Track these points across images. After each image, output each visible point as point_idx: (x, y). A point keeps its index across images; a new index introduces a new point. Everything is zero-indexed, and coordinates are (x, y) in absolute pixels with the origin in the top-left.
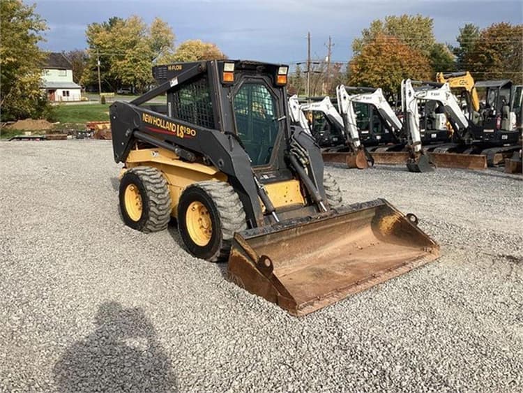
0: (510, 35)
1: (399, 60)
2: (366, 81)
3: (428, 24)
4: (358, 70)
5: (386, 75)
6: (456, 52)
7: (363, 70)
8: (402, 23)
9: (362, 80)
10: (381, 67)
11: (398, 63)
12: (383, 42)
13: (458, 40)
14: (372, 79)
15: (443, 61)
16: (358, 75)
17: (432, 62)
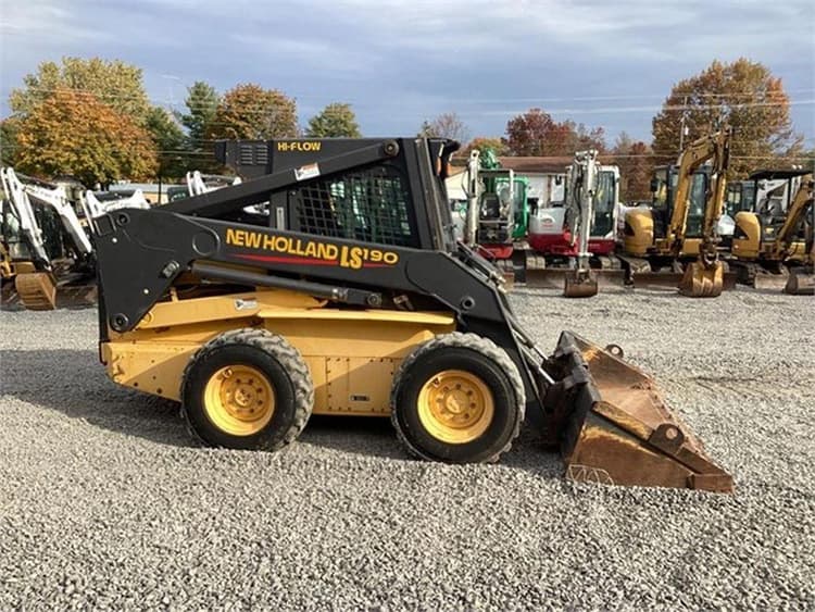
0: (264, 103)
1: (103, 130)
2: (51, 162)
3: (136, 76)
4: (33, 143)
5: (84, 153)
6: (187, 121)
7: (40, 143)
8: (93, 70)
9: (44, 161)
10: (73, 139)
11: (103, 135)
12: (71, 98)
13: (188, 105)
14: (62, 160)
15: (169, 133)
16: (33, 151)
17: (153, 135)
